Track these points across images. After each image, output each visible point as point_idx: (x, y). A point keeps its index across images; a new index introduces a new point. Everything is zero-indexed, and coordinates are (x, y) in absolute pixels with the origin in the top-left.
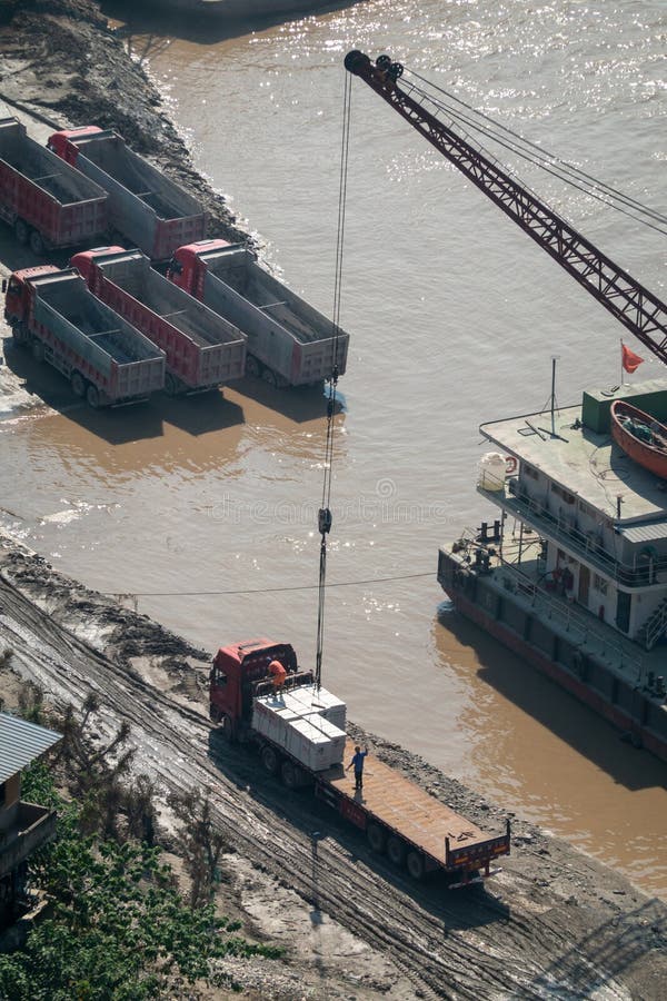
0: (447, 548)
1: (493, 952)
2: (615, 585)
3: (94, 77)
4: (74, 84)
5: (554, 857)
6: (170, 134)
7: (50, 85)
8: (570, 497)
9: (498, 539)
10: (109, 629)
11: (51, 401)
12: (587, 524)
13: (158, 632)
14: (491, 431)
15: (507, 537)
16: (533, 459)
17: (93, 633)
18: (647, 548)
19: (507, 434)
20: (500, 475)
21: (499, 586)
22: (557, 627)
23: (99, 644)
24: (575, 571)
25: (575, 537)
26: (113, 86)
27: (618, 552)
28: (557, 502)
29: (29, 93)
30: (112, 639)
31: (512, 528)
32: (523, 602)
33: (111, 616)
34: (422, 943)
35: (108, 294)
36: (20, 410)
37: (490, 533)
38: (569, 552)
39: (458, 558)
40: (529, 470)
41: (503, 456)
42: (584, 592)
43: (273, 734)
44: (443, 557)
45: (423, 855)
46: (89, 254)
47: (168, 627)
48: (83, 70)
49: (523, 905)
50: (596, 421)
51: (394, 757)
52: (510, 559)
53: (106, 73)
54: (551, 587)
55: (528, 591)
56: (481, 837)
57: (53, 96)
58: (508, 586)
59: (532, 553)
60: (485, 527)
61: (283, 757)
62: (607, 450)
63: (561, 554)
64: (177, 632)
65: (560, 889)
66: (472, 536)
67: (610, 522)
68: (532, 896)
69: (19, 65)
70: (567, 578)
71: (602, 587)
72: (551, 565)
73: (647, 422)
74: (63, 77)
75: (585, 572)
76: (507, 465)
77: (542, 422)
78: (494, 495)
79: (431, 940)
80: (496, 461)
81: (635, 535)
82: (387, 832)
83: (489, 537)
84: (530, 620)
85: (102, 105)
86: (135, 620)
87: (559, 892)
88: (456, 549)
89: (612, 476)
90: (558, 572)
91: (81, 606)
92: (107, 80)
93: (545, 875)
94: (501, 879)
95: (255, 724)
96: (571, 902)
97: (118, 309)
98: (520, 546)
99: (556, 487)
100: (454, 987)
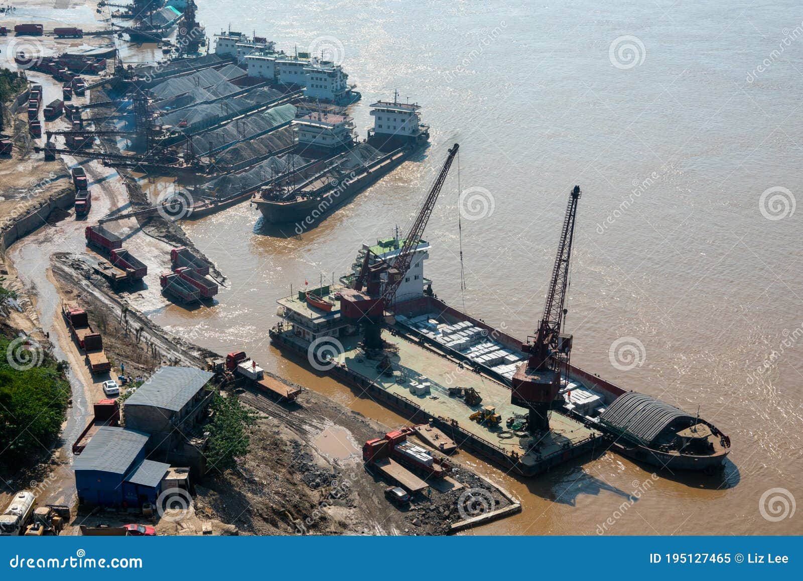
0: (271, 329)
1: (301, 416)
2: (311, 333)
3: (170, 230)
4: (166, 231)
5: (310, 394)
6: (190, 241)
7: (161, 232)
8: (299, 314)
9: (282, 326)
10: (199, 353)
11: (173, 303)
12: (303, 320)
13: (210, 352)
14: (278, 301)
15: (284, 325)
16: (289, 307)
17: (196, 354)
18: (318, 324)
19: (283, 302)
20: (282, 311)
21: (284, 336)
22: (299, 344)
23: (198, 356)
24: (302, 331)
25: (301, 323)
26: (175, 231)
27: (311, 326)
28: (296, 316)
29: (156, 235)
30: (201, 355)
31: (285, 323)
32: (291, 339)
33: (199, 350)
34: (284, 416)
35: (184, 278)
36: (167, 306)
37: (280, 325)
38: (300, 327)
39: (274, 331)
40: (289, 309)
41: (282, 307)
42: (304, 336)
43: (243, 372)
44: (270, 331)
45: (281, 395)
46: (179, 269)
47: (212, 351)
48: (168, 228)
49: (305, 405)
50: (302, 297)
51: (269, 374)
52: (286, 330)
53: (173, 229)
54: (296, 335)
55: (291, 337)
56: (294, 391)
57: (162, 235)
58: (287, 336)
59: (290, 328)
60: (279, 323)
61: (246, 378)
62: (306, 303)
63: (298, 327)
64: (214, 352)
65: (313, 400)
66: (276, 326)
67: (309, 319)
68: (307, 403)
69: (153, 228)
70: (300, 332)
71: (308, 334)
72: (296, 330)
73: (314, 296)
74: (164, 230)
75: (304, 331)
76: (283, 309)
77: (289, 298)
78: (281, 316)
79: (286, 415)
80: (280, 308)
81: (316, 322)
82: (273, 392)
83: (280, 326)
84: (293, 343)
85: (174, 236)
86: (205, 350)
87: (313, 401)
88: (273, 329)
89: (308, 309)
90: (297, 332)
91: (192, 348)
92: (174, 230)
93: (309, 398)
94: (299, 400)
95: (238, 371)
96: (316, 403)
97: (187, 280)
98: (287, 327)
99: (295, 312)
100: (294, 424)
